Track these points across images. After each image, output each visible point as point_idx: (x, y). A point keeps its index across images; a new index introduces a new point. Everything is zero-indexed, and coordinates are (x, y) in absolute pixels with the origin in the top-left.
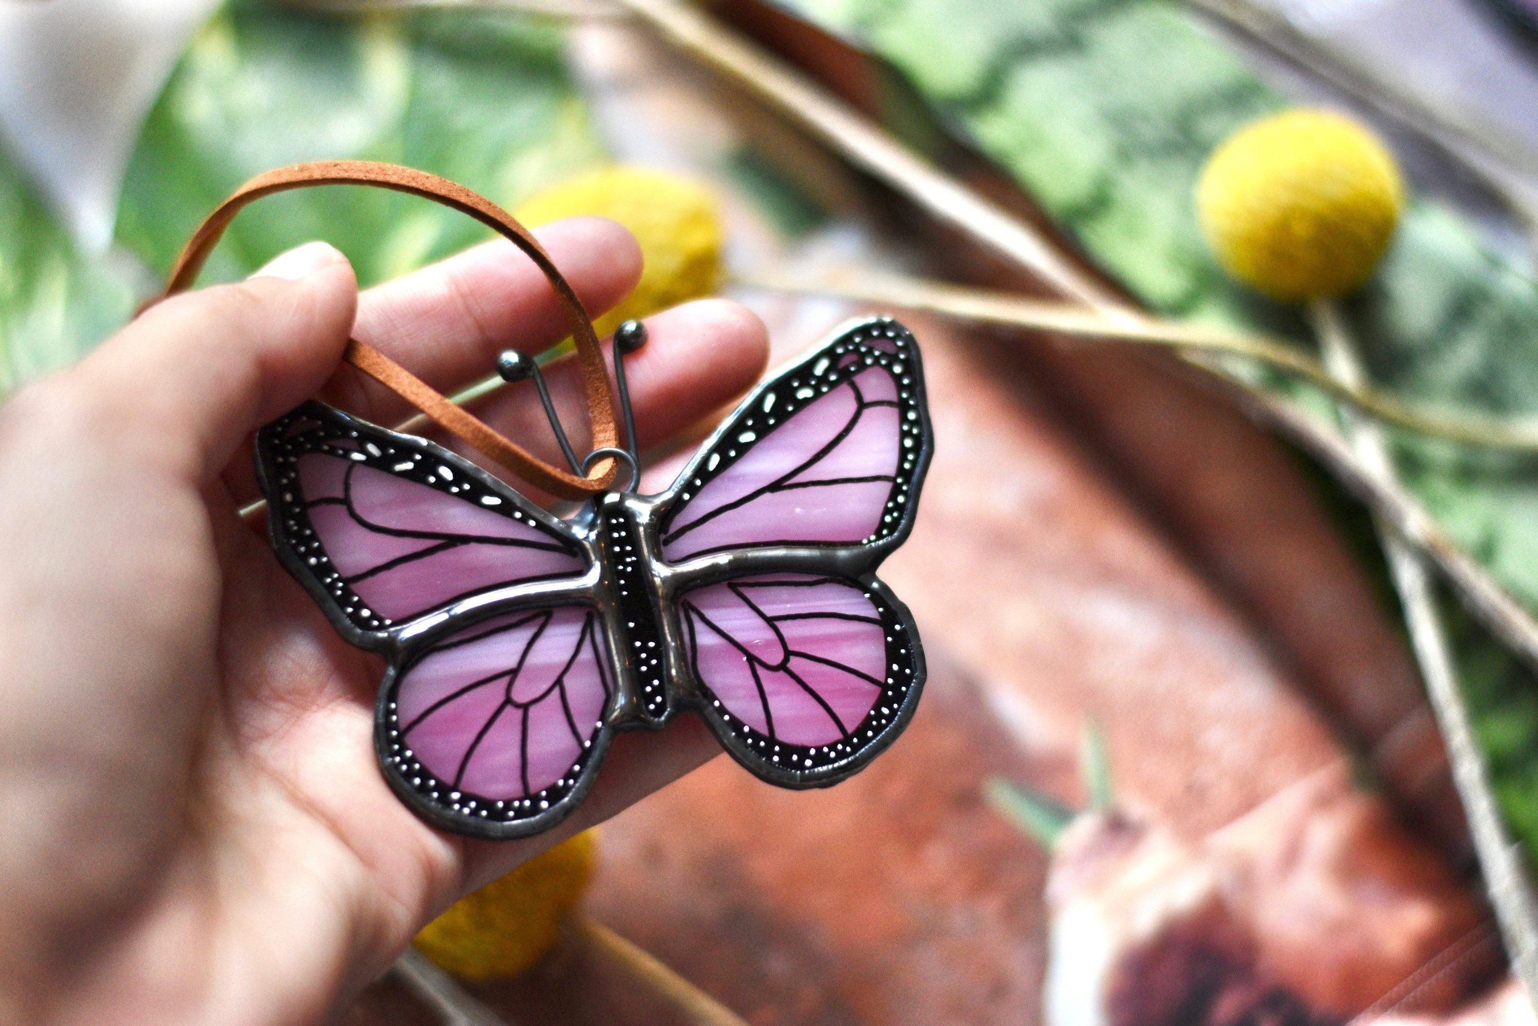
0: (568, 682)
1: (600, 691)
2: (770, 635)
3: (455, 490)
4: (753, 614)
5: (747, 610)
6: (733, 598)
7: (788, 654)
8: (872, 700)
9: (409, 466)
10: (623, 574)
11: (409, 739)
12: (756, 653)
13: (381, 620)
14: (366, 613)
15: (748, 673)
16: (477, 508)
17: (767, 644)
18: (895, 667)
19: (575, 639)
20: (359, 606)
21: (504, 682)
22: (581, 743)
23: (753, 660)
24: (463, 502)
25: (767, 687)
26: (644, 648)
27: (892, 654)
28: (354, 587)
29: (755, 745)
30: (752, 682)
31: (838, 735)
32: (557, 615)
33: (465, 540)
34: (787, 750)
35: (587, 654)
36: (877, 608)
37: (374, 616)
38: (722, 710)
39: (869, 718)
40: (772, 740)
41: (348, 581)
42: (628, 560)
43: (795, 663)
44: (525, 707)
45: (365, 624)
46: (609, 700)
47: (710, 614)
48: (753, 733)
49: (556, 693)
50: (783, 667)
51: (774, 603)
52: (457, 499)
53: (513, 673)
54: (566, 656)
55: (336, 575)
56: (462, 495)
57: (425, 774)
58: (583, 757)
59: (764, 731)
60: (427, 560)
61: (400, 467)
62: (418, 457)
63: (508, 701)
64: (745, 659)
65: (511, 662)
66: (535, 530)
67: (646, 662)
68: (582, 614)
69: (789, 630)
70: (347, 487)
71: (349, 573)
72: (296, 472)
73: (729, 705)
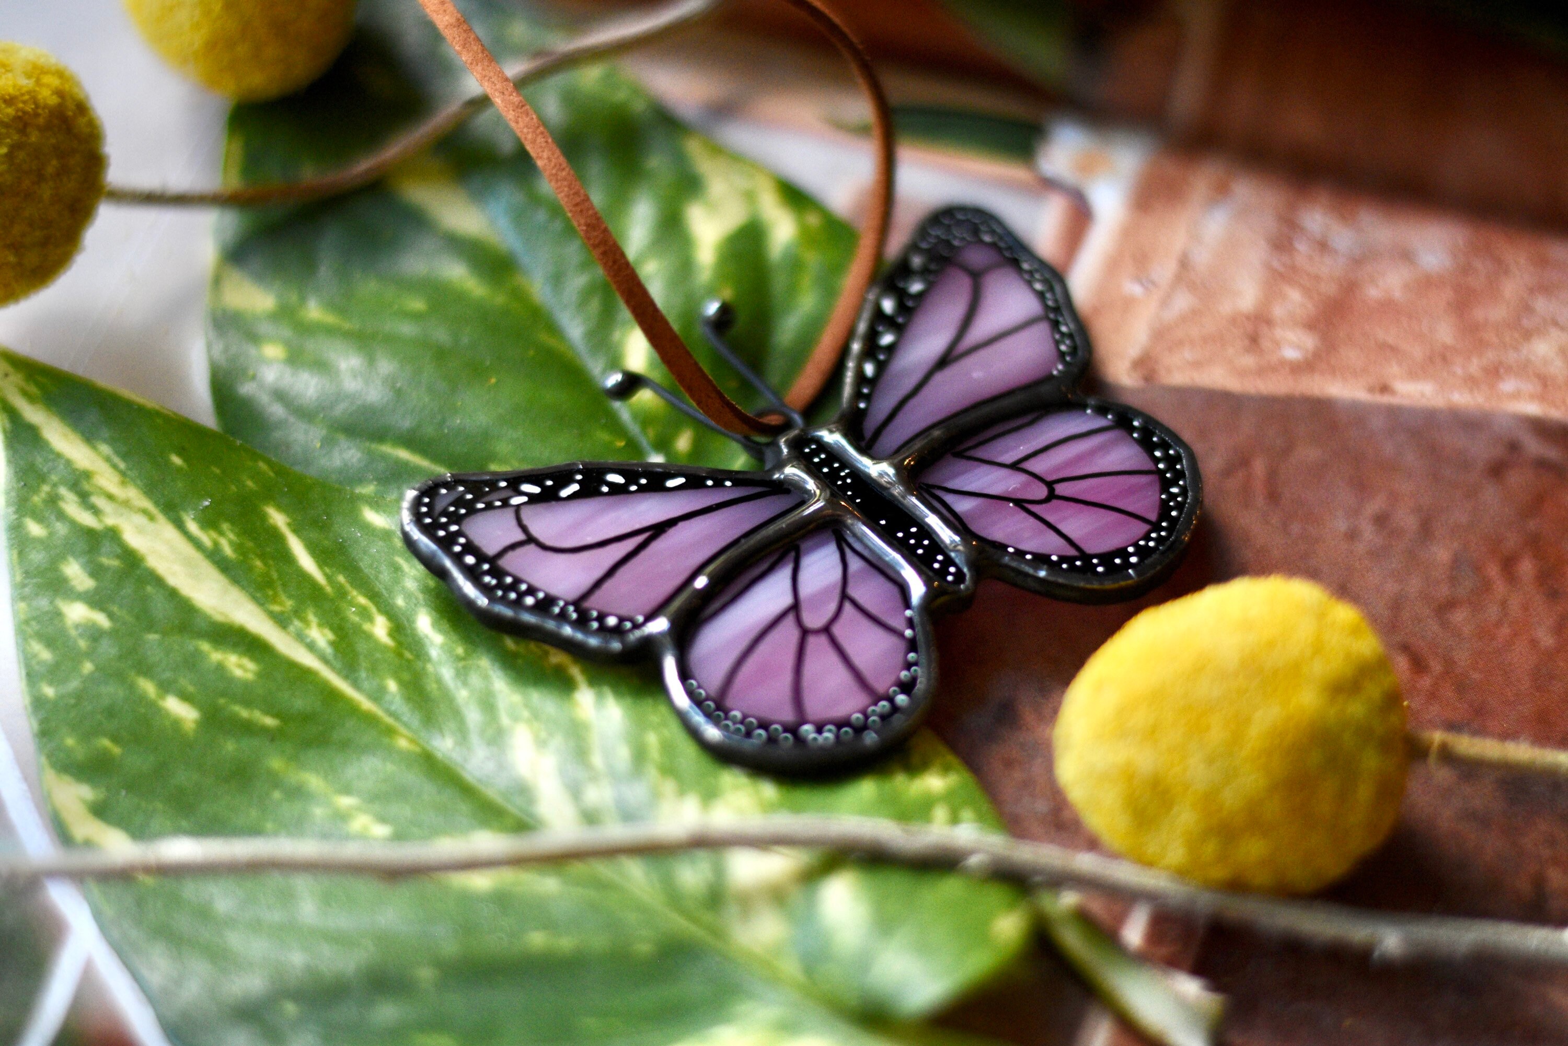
0: (852, 592)
1: (889, 586)
2: (1023, 478)
3: (633, 488)
4: (994, 468)
5: (985, 468)
6: (962, 464)
7: (1050, 485)
8: (1157, 487)
9: (575, 487)
10: (846, 487)
11: (729, 702)
12: (1020, 496)
13: (631, 620)
14: (612, 621)
15: (1024, 515)
16: (665, 494)
17: (1025, 486)
18: (1158, 454)
19: (836, 556)
20: (601, 618)
21: (791, 618)
22: (901, 635)
23: (1020, 503)
24: (647, 495)
25: (1050, 519)
26: (909, 535)
27: (1147, 445)
28: (587, 604)
29: (1072, 567)
30: (1032, 520)
31: (1145, 527)
32: (804, 546)
33: (671, 523)
34: (1106, 558)
35: (855, 564)
36: (1106, 417)
37: (622, 620)
38: (1020, 553)
39: (1164, 503)
40: (1086, 557)
41: (577, 603)
42: (842, 474)
43: (1060, 489)
44: (826, 630)
45: (618, 631)
46: (903, 589)
47: (951, 485)
48: (1062, 559)
49: (848, 606)
50: (1052, 496)
51: (1007, 452)
52: (640, 495)
53: (795, 608)
54: (836, 574)
55: (561, 603)
56: (642, 489)
57: (764, 725)
58: (912, 645)
59: (1072, 552)
60: (643, 554)
61: (564, 493)
62: (579, 477)
63: (805, 632)
64: (1011, 505)
65: (786, 600)
66: (734, 488)
67: (919, 545)
68: (829, 534)
69: (1036, 465)
70: (524, 529)
71: (573, 595)
72: (463, 535)
73: (1023, 547)
